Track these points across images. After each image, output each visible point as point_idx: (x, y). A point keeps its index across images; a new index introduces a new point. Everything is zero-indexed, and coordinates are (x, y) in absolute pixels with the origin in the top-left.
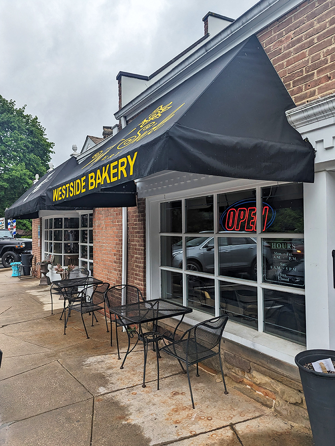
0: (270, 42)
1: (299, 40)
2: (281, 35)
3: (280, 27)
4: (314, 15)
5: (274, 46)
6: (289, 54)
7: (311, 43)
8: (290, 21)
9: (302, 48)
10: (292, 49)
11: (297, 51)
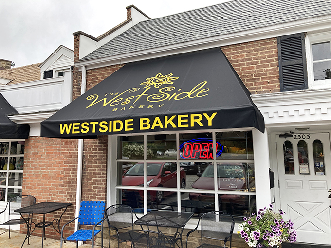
0: (231, 54)
1: (250, 59)
2: (237, 53)
3: (237, 49)
4: (258, 50)
5: (233, 57)
6: (243, 64)
7: (257, 63)
8: (243, 48)
9: (252, 63)
10: (245, 62)
11: (248, 64)
